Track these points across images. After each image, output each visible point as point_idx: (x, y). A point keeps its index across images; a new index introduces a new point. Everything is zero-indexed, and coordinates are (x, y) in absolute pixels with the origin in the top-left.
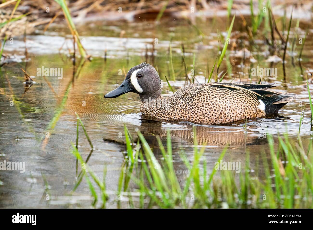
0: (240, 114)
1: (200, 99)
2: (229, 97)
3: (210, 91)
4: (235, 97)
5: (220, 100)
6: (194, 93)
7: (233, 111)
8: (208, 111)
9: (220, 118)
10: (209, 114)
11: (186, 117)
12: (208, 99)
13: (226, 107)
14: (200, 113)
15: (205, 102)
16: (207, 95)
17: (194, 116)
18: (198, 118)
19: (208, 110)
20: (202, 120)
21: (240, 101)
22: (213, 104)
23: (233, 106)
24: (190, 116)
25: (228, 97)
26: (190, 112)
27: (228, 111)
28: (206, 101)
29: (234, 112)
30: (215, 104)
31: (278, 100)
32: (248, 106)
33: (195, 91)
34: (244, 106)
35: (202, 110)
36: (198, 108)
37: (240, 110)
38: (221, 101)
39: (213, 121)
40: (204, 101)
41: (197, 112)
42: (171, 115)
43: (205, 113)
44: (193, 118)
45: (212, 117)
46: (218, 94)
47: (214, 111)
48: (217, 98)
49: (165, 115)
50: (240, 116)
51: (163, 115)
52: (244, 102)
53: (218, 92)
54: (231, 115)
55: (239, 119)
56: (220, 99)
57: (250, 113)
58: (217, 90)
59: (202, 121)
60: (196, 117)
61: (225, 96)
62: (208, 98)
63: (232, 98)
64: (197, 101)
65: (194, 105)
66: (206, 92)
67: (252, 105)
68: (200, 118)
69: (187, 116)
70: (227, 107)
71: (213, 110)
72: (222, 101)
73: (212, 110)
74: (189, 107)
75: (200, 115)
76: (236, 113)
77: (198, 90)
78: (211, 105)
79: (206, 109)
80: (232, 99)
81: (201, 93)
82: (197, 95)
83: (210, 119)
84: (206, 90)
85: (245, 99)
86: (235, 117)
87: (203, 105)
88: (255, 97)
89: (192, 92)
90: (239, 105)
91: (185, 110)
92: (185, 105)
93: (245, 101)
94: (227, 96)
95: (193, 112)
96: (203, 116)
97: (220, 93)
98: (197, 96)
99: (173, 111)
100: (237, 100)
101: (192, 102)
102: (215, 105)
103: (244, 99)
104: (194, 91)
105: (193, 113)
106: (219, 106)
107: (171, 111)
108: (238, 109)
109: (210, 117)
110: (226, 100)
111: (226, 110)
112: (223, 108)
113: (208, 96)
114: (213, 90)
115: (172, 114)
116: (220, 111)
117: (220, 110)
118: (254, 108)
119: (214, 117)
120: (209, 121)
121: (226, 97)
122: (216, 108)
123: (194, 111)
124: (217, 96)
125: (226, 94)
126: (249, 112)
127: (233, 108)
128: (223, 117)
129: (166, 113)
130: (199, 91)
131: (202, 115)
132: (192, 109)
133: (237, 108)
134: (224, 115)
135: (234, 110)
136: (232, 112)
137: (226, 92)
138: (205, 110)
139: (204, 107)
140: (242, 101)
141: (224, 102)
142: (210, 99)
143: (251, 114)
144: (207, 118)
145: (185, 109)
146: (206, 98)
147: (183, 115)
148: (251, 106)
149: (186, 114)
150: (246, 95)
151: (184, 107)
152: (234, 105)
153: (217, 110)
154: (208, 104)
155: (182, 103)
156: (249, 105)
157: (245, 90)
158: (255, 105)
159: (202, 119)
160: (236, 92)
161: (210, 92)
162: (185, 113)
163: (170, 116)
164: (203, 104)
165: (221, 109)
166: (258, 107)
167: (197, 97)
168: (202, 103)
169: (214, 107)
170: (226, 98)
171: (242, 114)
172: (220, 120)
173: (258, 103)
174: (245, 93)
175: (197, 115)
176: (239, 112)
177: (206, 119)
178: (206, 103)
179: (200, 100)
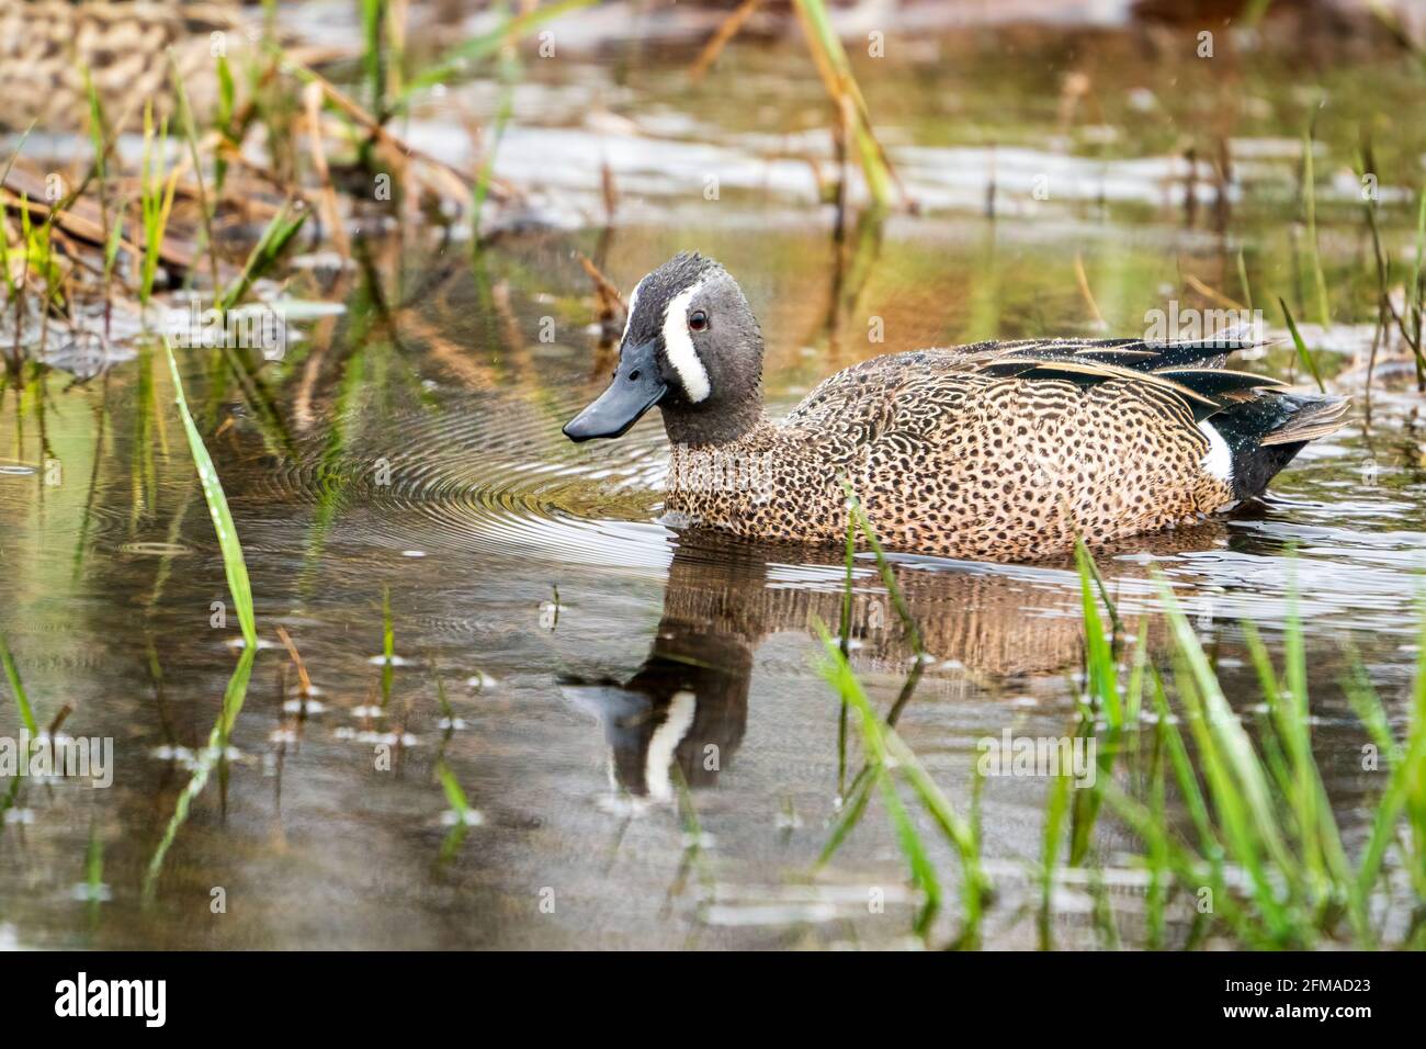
0: (1135, 510)
1: (953, 442)
2: (1082, 423)
3: (994, 399)
4: (1106, 425)
5: (1043, 445)
6: (921, 413)
7: (1105, 499)
8: (998, 504)
9: (1049, 532)
10: (1004, 515)
11: (903, 534)
12: (991, 442)
13: (1074, 476)
14: (962, 512)
15: (981, 458)
16: (986, 422)
17: (940, 528)
18: (955, 537)
19: (995, 497)
20: (975, 550)
21: (1131, 444)
22: (1018, 467)
23: (1103, 470)
24: (920, 529)
25: (1076, 424)
26: (918, 510)
27: (1085, 496)
28: (982, 451)
29: (1111, 501)
30: (1024, 463)
31: (1281, 421)
32: (1166, 464)
33: (921, 401)
34: (1149, 467)
35: (971, 500)
36: (954, 487)
37: (1136, 492)
38: (1049, 451)
39: (1022, 551)
40: (975, 452)
41: (952, 508)
42: (836, 523)
43: (986, 510)
44: (932, 538)
45: (1017, 532)
46: (1030, 416)
47: (1023, 502)
48: (1031, 433)
49: (805, 524)
50: (1135, 517)
51: (795, 522)
52: (1146, 445)
53: (1030, 401)
54: (1096, 518)
55: (1133, 530)
56: (1042, 439)
57: (1176, 496)
58: (1022, 394)
59: (971, 553)
60: (947, 536)
61: (1060, 420)
62: (993, 437)
63: (1096, 430)
64: (943, 456)
65: (935, 476)
66: (973, 403)
67: (1179, 458)
68: (963, 539)
69: (904, 528)
70: (1081, 479)
71: (1022, 495)
72: (1055, 450)
73: (1016, 498)
74: (913, 486)
75: (966, 525)
76: (1119, 504)
77: (934, 396)
78: (1010, 472)
79: (989, 493)
80: (1097, 437)
81: (953, 411)
82: (934, 421)
83: (1007, 542)
84: (971, 398)
85: (1149, 428)
86: (1116, 525)
87: (971, 472)
88: (1186, 410)
89: (910, 406)
90: (1129, 463)
91: (898, 500)
92: (892, 476)
93: (1148, 440)
94: (1071, 423)
95: (935, 512)
96: (975, 528)
97: (1037, 406)
98: (938, 427)
99: (841, 502)
100: (1118, 440)
101: (922, 459)
102: (1026, 471)
103: (1143, 429)
104: (916, 402)
105: (933, 517)
106: (1043, 474)
107: (835, 501)
108: (1124, 485)
109: (1008, 533)
110: (1070, 441)
111: (1075, 493)
112: (1061, 484)
113: (988, 424)
114: (1007, 392)
115: (836, 516)
116: (1050, 502)
117: (1050, 493)
118: (1188, 471)
119: (1023, 529)
120: (1002, 550)
121: (1066, 426)
122: (1033, 484)
123: (938, 504)
124: (1026, 423)
125: (1063, 412)
126: (1169, 493)
127: (1107, 483)
128: (1062, 527)
129: (808, 511)
130: (938, 400)
131: (973, 523)
132: (927, 495)
133: (1122, 477)
134: (1066, 519)
135: (1109, 492)
136: (1102, 502)
137: (1064, 397)
138: (985, 498)
139: (979, 485)
140: (1135, 440)
141: (1063, 451)
142: (998, 444)
143: (1177, 503)
144: (993, 536)
145: (893, 497)
146: (981, 439)
147: (889, 524)
148: (1176, 462)
149: (900, 521)
150: (1149, 409)
151: (889, 485)
152: (1107, 465)
153: (1037, 493)
154: (996, 466)
155: (876, 461)
156: (1168, 459)
157: (1136, 382)
158: (1191, 457)
159: (973, 542)
160: (1101, 394)
161: (993, 404)
162: (896, 515)
163: (827, 527)
164: (970, 467)
165: (1054, 489)
166: (1204, 465)
167: (938, 433)
168: (967, 463)
169: (1023, 479)
170: (1069, 433)
171: (1142, 510)
172: (1050, 541)
173: (1200, 445)
174: (1144, 398)
175: (948, 526)
176: (1128, 499)
177: (989, 542)
178: (986, 463)
179: (956, 449)
